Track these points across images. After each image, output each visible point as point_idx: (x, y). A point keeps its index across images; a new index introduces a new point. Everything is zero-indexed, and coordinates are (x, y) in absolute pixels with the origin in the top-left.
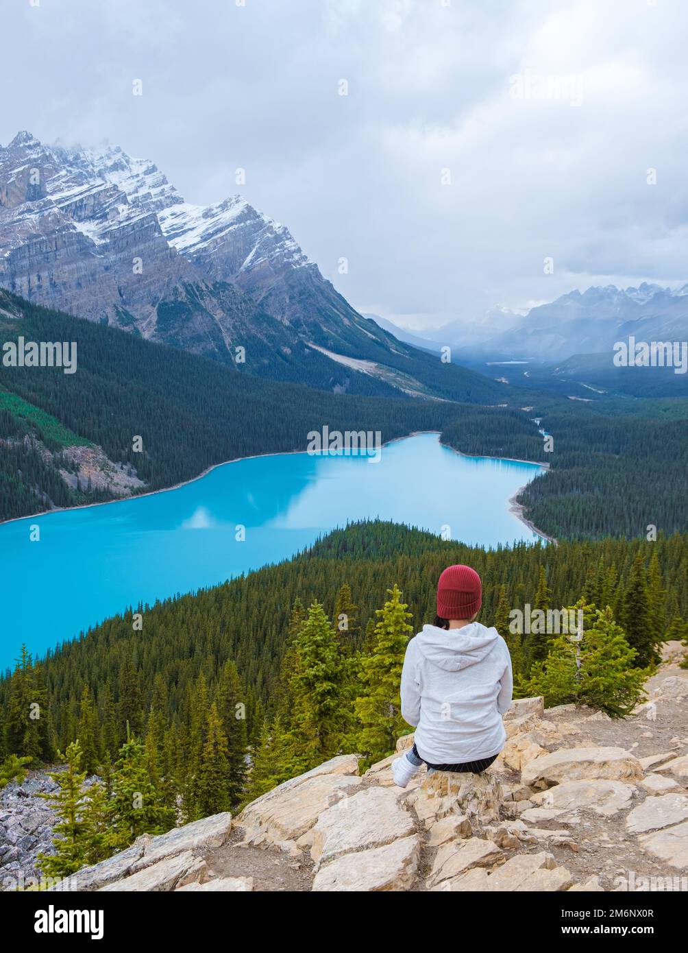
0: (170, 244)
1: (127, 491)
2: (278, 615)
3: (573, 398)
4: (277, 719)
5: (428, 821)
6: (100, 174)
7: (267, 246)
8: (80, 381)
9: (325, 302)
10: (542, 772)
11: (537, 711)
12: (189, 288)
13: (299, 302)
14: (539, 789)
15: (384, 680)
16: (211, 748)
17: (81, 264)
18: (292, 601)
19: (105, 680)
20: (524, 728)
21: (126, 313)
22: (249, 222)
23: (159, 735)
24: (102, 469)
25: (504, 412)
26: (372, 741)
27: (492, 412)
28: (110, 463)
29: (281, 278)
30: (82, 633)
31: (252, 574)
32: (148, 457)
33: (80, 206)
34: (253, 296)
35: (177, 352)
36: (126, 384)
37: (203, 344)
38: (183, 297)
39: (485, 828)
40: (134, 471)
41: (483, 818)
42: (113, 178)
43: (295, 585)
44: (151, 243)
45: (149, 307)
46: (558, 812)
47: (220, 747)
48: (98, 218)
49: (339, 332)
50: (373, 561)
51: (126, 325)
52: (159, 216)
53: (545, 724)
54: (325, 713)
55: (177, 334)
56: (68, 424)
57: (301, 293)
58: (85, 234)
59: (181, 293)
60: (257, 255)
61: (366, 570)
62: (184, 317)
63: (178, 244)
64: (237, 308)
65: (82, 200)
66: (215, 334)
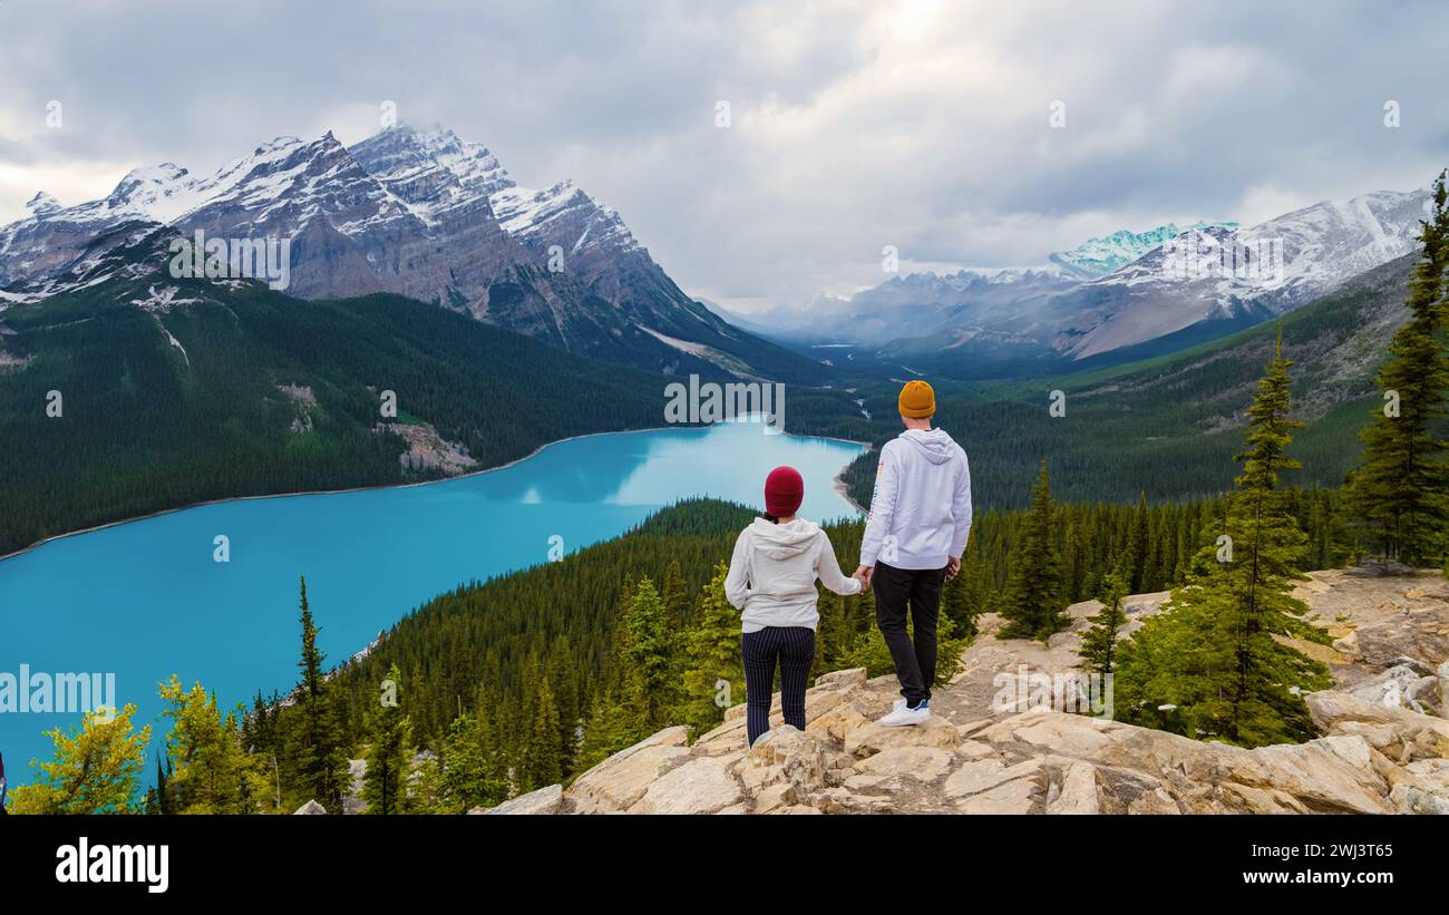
0: (502, 226)
1: (460, 469)
2: (609, 591)
3: (894, 380)
4: (608, 692)
5: (755, 790)
6: (432, 157)
7: (598, 230)
8: (412, 360)
9: (655, 285)
10: (865, 740)
11: (860, 681)
12: (521, 271)
13: (630, 285)
14: (861, 757)
15: (712, 653)
16: (542, 722)
17: (413, 245)
18: (623, 577)
19: (437, 658)
20: (848, 698)
21: (458, 294)
22: (580, 206)
23: (491, 710)
24: (434, 448)
25: (830, 393)
26: (701, 713)
27: (817, 393)
28: (442, 441)
29: (611, 261)
30: (414, 610)
31: (583, 550)
32: (480, 436)
33: (411, 188)
34: (584, 278)
35: (509, 333)
36: (458, 363)
37: (535, 326)
38: (515, 279)
39: (809, 795)
40: (466, 450)
41: (807, 786)
42: (445, 161)
43: (626, 562)
44: (484, 225)
45: (481, 289)
46: (880, 779)
47: (551, 721)
48: (429, 200)
49: (669, 313)
50: (702, 538)
51: (458, 306)
52: (491, 199)
53: (868, 694)
54: (654, 686)
55: (509, 315)
57: (632, 277)
58: (417, 215)
59: (513, 275)
60: (589, 239)
61: (695, 546)
62: (516, 298)
63: (510, 227)
64: (569, 291)
65: (413, 183)
66: (547, 316)
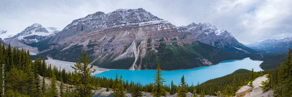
1: (210, 65)
3: (266, 52)
6: (208, 27)
7: (228, 34)
9: (235, 41)
13: (232, 41)
17: (206, 37)
22: (226, 32)
24: (207, 62)
25: (258, 54)
27: (256, 54)
29: (230, 38)
32: (213, 61)
33: (206, 31)
34: (226, 41)
35: (217, 47)
37: (220, 47)
38: (218, 41)
40: (211, 62)
42: (210, 27)
44: (214, 35)
48: (208, 32)
49: (237, 45)
51: (211, 44)
52: (215, 31)
55: (217, 45)
56: (204, 56)
58: (206, 34)
60: (227, 36)
62: (218, 43)
63: (217, 35)
64: (224, 42)
66: (222, 45)
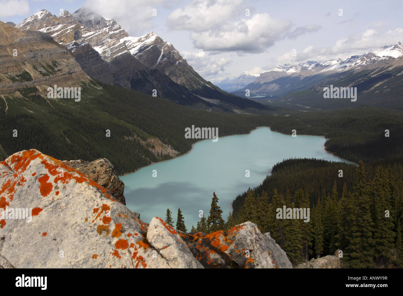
7: (167, 53)
12: (142, 73)
45: (126, 81)
48: (99, 45)
59: (139, 75)
60: (163, 57)
62: (142, 85)
64: (162, 80)
